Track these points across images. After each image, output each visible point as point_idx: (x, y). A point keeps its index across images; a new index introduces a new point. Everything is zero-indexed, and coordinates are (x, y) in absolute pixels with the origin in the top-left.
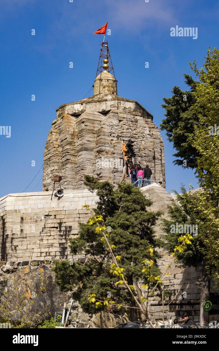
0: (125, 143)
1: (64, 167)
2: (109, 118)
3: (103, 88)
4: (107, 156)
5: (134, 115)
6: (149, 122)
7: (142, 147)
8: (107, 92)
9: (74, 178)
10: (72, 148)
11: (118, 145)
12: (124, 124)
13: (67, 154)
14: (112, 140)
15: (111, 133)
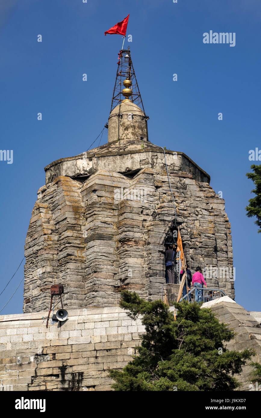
0: (168, 225)
1: (63, 268)
2: (139, 182)
3: (125, 129)
4: (137, 249)
5: (180, 177)
6: (205, 187)
7: (195, 232)
8: (132, 136)
9: (81, 287)
10: (75, 235)
11: (156, 229)
12: (165, 192)
13: (67, 245)
14: (145, 220)
15: (143, 209)
